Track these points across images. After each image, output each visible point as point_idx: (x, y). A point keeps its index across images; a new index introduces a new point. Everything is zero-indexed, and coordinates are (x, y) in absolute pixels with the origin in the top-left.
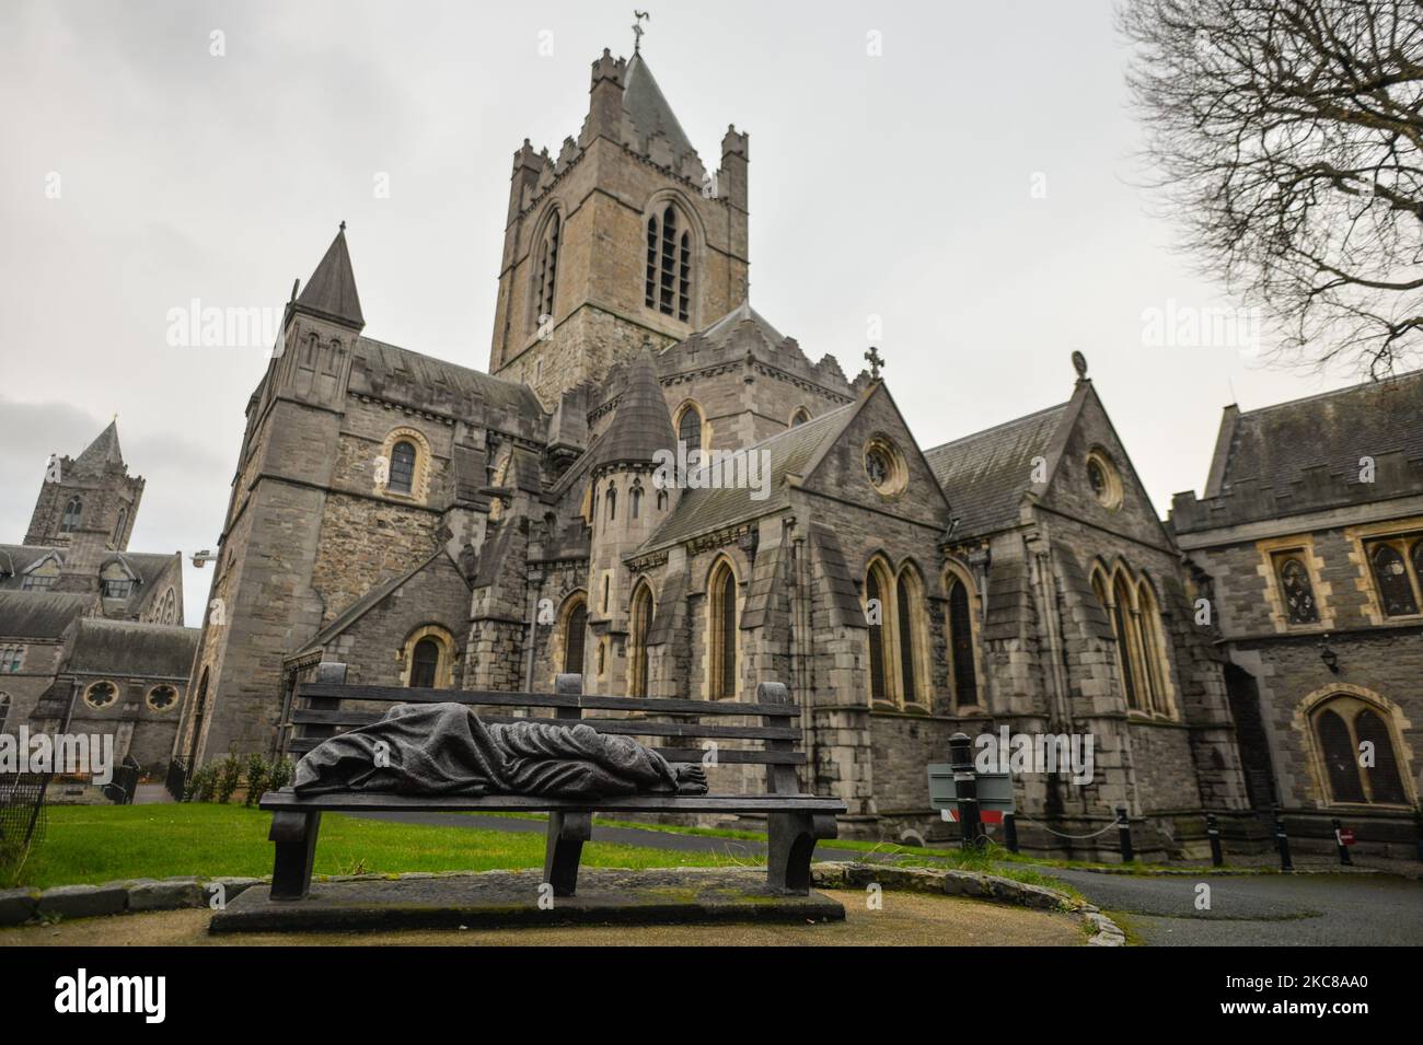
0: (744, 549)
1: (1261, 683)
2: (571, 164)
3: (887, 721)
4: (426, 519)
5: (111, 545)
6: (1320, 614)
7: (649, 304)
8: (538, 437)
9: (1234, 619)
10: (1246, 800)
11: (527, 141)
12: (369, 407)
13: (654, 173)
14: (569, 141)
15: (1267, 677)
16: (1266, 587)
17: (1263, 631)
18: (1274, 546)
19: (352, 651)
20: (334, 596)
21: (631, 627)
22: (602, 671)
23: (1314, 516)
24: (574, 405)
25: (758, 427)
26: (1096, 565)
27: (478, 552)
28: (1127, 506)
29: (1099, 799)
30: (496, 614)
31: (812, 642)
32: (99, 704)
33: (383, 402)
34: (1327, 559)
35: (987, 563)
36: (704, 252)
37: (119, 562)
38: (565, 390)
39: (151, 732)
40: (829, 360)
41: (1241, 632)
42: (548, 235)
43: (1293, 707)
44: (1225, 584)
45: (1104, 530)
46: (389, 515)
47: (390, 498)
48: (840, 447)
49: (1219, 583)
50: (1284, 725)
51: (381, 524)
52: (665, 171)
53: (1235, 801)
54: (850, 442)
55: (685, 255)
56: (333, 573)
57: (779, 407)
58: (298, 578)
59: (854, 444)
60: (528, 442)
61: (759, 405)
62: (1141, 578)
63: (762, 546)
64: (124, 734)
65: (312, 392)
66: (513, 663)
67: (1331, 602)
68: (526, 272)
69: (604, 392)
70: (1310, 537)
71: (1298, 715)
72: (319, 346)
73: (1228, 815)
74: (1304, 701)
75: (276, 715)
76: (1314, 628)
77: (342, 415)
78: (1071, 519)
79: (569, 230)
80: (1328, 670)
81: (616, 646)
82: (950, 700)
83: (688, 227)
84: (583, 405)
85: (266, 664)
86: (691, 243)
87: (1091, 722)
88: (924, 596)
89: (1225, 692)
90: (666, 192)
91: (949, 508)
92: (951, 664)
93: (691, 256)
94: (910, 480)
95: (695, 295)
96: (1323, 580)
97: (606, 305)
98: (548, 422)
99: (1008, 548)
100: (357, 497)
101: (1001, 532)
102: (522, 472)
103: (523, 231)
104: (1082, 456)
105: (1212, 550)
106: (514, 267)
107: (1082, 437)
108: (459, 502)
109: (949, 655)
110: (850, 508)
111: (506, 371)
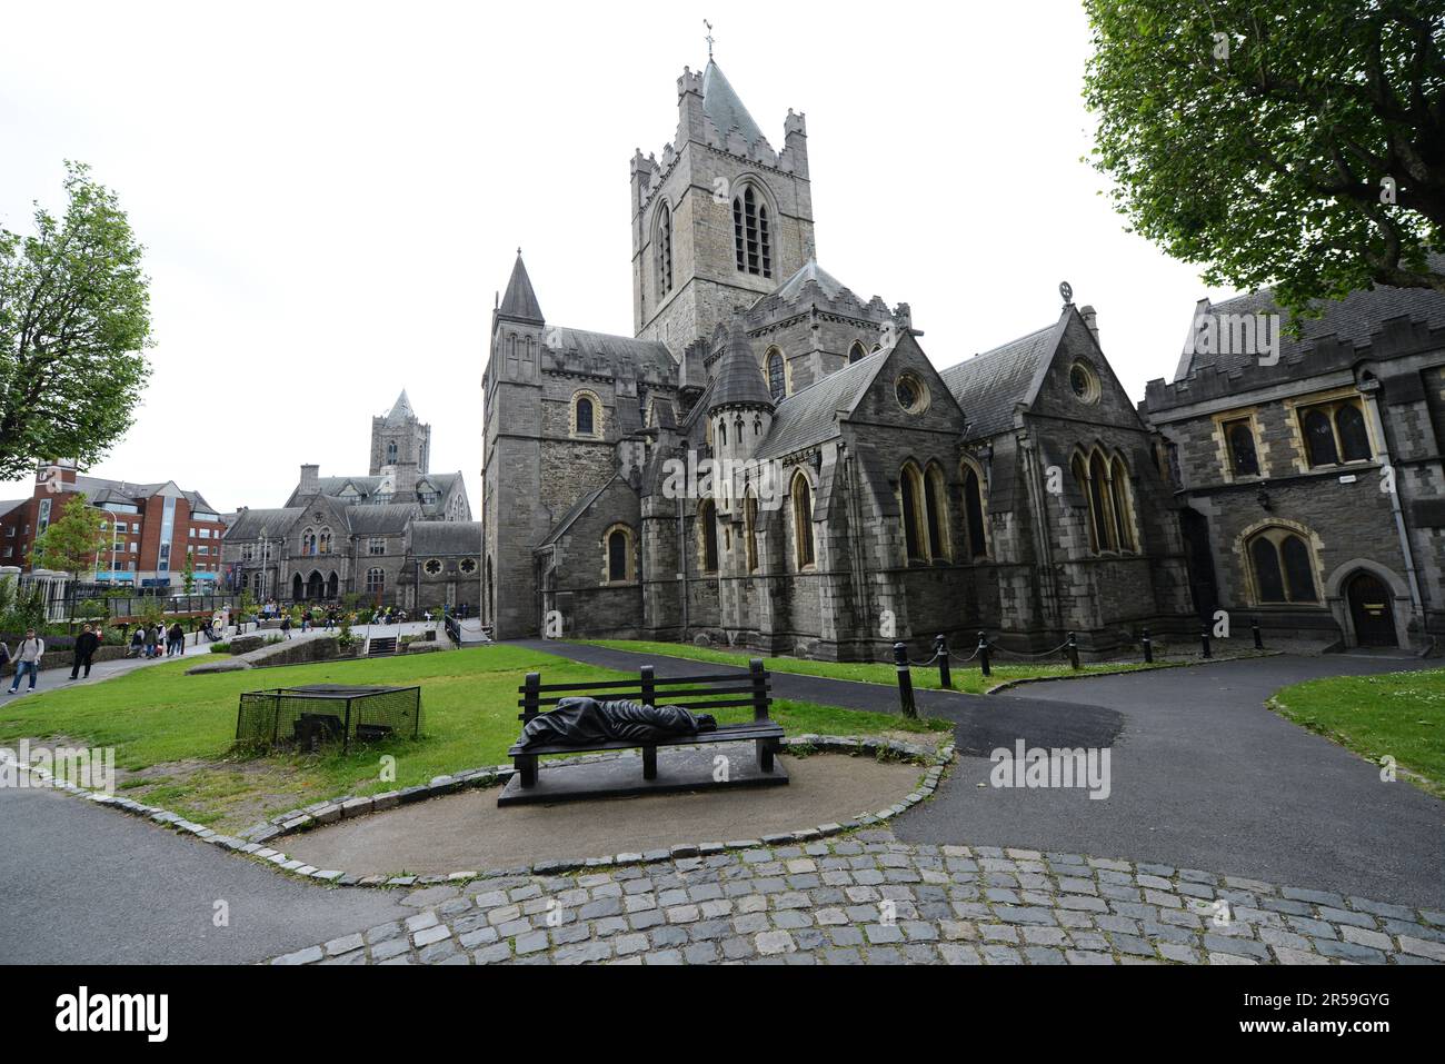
0: (813, 465)
1: (1210, 520)
2: (672, 166)
3: (920, 573)
4: (606, 450)
5: (420, 470)
6: (1260, 467)
7: (741, 268)
8: (671, 382)
9: (1191, 474)
10: (1192, 607)
11: (638, 150)
12: (557, 379)
13: (734, 163)
14: (668, 147)
15: (1215, 516)
16: (1218, 449)
17: (1215, 482)
18: (1227, 417)
19: (571, 545)
20: (556, 507)
21: (745, 516)
22: (728, 548)
23: (1260, 392)
24: (694, 357)
25: (824, 361)
26: (1076, 450)
27: (641, 471)
28: (1105, 400)
29: (1071, 617)
30: (657, 514)
31: (862, 528)
32: (433, 573)
33: (565, 373)
34: (1268, 425)
35: (991, 457)
36: (779, 219)
37: (425, 481)
38: (687, 346)
39: (466, 587)
40: (877, 301)
41: (1197, 484)
42: (662, 225)
43: (1235, 537)
44: (1186, 449)
45: (1083, 422)
46: (581, 450)
47: (580, 439)
48: (876, 386)
49: (1181, 448)
50: (1226, 550)
51: (577, 457)
52: (742, 159)
53: (1182, 608)
54: (884, 380)
55: (764, 225)
56: (553, 493)
57: (840, 343)
58: (531, 498)
59: (887, 381)
60: (666, 387)
61: (824, 344)
62: (1115, 453)
63: (824, 464)
64: (451, 589)
65: (519, 374)
66: (672, 543)
67: (1268, 458)
68: (649, 255)
69: (713, 345)
70: (1255, 408)
71: (1238, 542)
72: (518, 342)
73: (1175, 617)
74: (1243, 533)
75: (534, 584)
76: (1254, 478)
77: (540, 388)
78: (1056, 419)
79: (675, 218)
80: (1262, 509)
81: (736, 531)
82: (966, 553)
83: (764, 202)
84: (701, 355)
85: (523, 554)
86: (768, 214)
87: (1066, 565)
88: (945, 484)
89: (1179, 531)
90: (744, 176)
91: (964, 416)
92: (967, 529)
93: (769, 224)
94: (933, 400)
95: (775, 254)
96: (1264, 442)
97: (709, 275)
98: (677, 371)
99: (1007, 445)
100: (559, 441)
101: (1001, 434)
102: (662, 415)
103: (644, 222)
104: (1066, 368)
105: (1176, 423)
106: (641, 252)
107: (1067, 352)
108: (625, 436)
109: (965, 522)
110: (887, 430)
111: (646, 331)
